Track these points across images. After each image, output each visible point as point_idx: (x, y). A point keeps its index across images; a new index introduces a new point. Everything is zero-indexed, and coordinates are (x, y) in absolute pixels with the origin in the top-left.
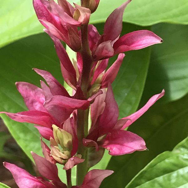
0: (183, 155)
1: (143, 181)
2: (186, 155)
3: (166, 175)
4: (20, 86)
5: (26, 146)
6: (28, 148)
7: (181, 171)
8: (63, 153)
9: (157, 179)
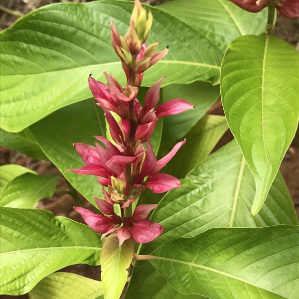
0: (193, 180)
1: (167, 202)
2: (195, 180)
3: (182, 196)
4: (77, 145)
5: (78, 186)
6: (80, 188)
7: (193, 192)
8: (120, 196)
9: (177, 200)
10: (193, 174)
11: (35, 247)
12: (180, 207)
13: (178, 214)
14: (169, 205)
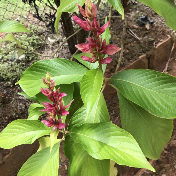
10: (83, 107)
11: (35, 130)
12: (79, 117)
13: (79, 119)
14: (76, 116)
